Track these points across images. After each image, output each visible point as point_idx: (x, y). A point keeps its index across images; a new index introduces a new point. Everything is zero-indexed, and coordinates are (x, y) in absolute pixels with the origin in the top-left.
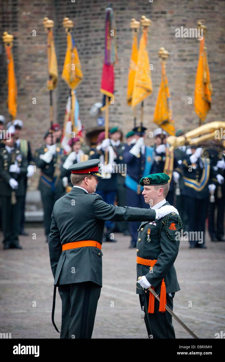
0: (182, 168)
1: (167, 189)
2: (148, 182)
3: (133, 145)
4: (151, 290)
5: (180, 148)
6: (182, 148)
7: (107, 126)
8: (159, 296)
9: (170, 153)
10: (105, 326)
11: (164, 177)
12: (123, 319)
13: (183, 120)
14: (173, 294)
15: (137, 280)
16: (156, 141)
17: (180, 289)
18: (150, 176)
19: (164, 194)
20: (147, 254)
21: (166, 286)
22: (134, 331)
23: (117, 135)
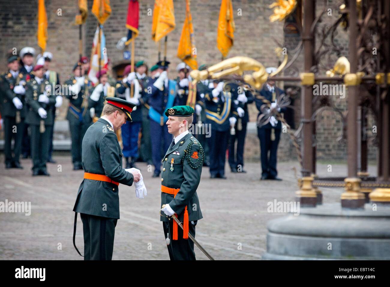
0: (204, 102)
1: (190, 121)
2: (173, 112)
3: (156, 78)
4: (174, 218)
5: (203, 82)
6: (205, 82)
7: (133, 59)
8: (182, 224)
9: (193, 86)
10: (128, 250)
11: (188, 109)
13: (206, 56)
14: (196, 222)
15: (162, 208)
16: (179, 75)
17: (202, 217)
18: (175, 107)
20: (171, 183)
21: (189, 214)
22: (156, 256)
23: (142, 69)
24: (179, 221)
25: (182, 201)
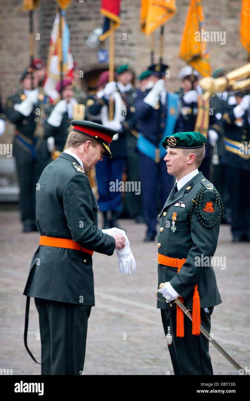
0: (221, 125)
1: (201, 155)
2: (174, 142)
3: (148, 91)
4: (178, 303)
5: (219, 95)
6: (222, 96)
7: (112, 62)
8: (191, 312)
9: (204, 102)
10: (108, 354)
11: (197, 137)
12: (135, 344)
13: (223, 55)
14: (211, 309)
15: (159, 288)
16: (183, 85)
17: (221, 302)
18: (177, 134)
19: (197, 162)
20: (172, 251)
21: (201, 297)
22: (151, 362)
23: (126, 77)
24: (185, 308)
25: (190, 277)
